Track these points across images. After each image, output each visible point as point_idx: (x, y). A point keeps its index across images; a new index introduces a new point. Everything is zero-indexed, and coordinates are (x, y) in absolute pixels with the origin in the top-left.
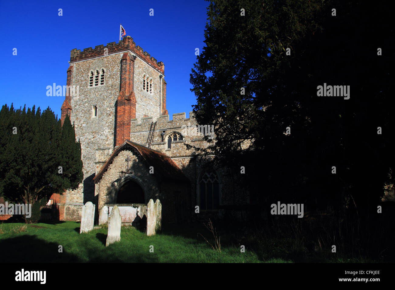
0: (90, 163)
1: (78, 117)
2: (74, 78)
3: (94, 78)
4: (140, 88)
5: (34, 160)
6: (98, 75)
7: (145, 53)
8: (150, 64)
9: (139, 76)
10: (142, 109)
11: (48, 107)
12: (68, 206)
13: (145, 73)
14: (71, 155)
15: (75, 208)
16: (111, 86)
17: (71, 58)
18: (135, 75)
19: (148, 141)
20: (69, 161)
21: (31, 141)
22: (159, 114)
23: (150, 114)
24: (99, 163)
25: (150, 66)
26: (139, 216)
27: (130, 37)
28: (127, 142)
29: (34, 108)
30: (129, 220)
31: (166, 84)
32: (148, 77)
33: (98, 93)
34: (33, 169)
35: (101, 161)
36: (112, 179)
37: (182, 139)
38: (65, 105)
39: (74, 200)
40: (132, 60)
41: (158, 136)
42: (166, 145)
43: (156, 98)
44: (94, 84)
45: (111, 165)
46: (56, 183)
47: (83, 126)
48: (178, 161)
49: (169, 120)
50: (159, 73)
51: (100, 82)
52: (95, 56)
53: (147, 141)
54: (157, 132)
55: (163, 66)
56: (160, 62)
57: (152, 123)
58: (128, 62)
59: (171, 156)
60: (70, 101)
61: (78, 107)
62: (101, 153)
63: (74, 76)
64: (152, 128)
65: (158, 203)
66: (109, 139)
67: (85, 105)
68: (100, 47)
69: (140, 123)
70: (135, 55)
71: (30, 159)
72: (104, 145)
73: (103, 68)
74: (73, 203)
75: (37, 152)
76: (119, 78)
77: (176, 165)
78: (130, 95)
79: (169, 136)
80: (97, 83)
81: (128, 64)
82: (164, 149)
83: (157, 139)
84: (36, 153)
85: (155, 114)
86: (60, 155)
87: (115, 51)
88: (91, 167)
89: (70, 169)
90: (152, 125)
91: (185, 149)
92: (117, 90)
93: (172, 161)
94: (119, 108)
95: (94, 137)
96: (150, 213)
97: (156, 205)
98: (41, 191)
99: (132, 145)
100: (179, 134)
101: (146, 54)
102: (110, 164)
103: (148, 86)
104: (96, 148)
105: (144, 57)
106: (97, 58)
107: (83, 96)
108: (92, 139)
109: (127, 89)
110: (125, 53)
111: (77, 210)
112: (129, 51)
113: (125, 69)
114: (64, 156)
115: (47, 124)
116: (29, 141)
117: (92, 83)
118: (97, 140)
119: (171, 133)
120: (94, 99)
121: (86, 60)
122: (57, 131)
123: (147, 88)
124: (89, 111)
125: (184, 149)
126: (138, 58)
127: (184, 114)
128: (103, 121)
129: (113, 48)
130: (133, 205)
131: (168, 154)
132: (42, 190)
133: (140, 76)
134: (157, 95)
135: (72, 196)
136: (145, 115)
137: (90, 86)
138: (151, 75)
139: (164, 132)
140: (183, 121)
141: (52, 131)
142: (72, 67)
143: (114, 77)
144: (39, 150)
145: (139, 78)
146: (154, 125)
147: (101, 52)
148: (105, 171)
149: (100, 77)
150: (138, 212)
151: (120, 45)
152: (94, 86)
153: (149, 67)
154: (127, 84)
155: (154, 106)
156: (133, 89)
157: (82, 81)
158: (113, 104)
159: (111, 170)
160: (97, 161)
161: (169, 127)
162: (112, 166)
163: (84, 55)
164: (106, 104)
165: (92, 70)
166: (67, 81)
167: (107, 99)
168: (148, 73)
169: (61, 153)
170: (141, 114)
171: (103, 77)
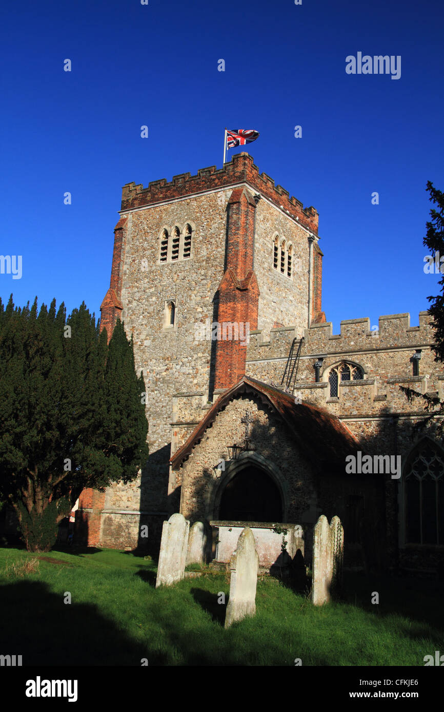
0: (159, 425)
1: (134, 325)
2: (128, 244)
3: (171, 244)
4: (266, 265)
5: (52, 416)
6: (178, 237)
7: (277, 187)
8: (288, 212)
9: (264, 238)
10: (271, 311)
11: (81, 304)
12: (108, 514)
13: (277, 233)
14: (127, 407)
15: (124, 521)
16: (207, 261)
17: (123, 202)
18: (256, 236)
19: (285, 380)
20: (122, 419)
21: (46, 375)
22: (307, 321)
23: (286, 320)
24: (179, 425)
25: (289, 216)
26: (288, 553)
27: (247, 154)
28: (246, 381)
29: (53, 304)
30: (264, 561)
31: (322, 255)
32: (284, 241)
33: (178, 275)
34: (48, 435)
35: (183, 420)
36: (211, 460)
37: (362, 378)
38: (109, 300)
39: (121, 502)
40: (250, 204)
41: (307, 368)
42: (328, 390)
43: (301, 287)
44: (170, 255)
45: (208, 430)
46: (93, 465)
47: (145, 344)
48: (354, 427)
49: (331, 334)
50: (308, 232)
51: (182, 252)
52: (172, 197)
53: (283, 379)
54: (305, 360)
55: (317, 217)
56: (310, 208)
57: (294, 341)
58: (243, 208)
59: (338, 414)
60: (119, 292)
61: (135, 303)
62: (185, 403)
63: (128, 241)
64: (295, 352)
65: (336, 526)
66: (199, 374)
67: (151, 300)
68: (184, 178)
69: (266, 339)
70: (258, 194)
71: (43, 412)
72: (188, 387)
73: (189, 222)
74: (119, 508)
75: (58, 399)
76: (224, 243)
77: (351, 435)
78: (247, 279)
79: (333, 370)
80: (176, 254)
81: (243, 213)
82: (322, 399)
83: (305, 375)
84: (55, 400)
85: (298, 320)
86: (105, 407)
87: (216, 186)
88: (159, 433)
89: (124, 437)
90: (293, 346)
91: (372, 401)
92: (219, 269)
93: (341, 427)
94: (222, 308)
95: (167, 369)
96: (320, 550)
97: (331, 530)
98: (61, 481)
99: (257, 388)
100: (354, 365)
101: (281, 190)
102: (208, 427)
103: (283, 259)
104: (172, 391)
105: (275, 196)
106: (176, 201)
107: (147, 280)
108: (164, 374)
109: (239, 267)
110: (237, 189)
111: (127, 526)
112: (245, 184)
113: (236, 223)
114: (113, 409)
115: (80, 338)
116: (43, 374)
117: (165, 254)
118: (173, 374)
119: (336, 362)
120: (170, 288)
121: (153, 206)
122: (98, 354)
123: (283, 265)
124: (158, 314)
125: (369, 399)
126: (263, 199)
127: (367, 321)
128: (187, 334)
129: (211, 179)
130: (273, 525)
131: (333, 410)
132: (64, 479)
133: (267, 239)
134: (302, 279)
135: (118, 493)
136: (277, 323)
137: (161, 260)
138: (291, 236)
139: (321, 359)
140: (365, 337)
141: (88, 355)
142: (124, 220)
143: (213, 241)
144: (63, 394)
145: (266, 242)
146: (298, 344)
147: (185, 187)
148: (196, 444)
149: (182, 242)
150: (285, 543)
151: (225, 172)
152: (170, 260)
153: (286, 219)
154: (240, 257)
155: (296, 304)
156: (253, 266)
157: (145, 250)
158: (209, 299)
159: (209, 441)
160: (175, 421)
161: (332, 350)
162: (211, 432)
163: (149, 194)
164: (195, 298)
165: (166, 227)
166: (114, 252)
167: (197, 288)
168: (284, 232)
169: (106, 401)
170: (268, 321)
171: (189, 241)
